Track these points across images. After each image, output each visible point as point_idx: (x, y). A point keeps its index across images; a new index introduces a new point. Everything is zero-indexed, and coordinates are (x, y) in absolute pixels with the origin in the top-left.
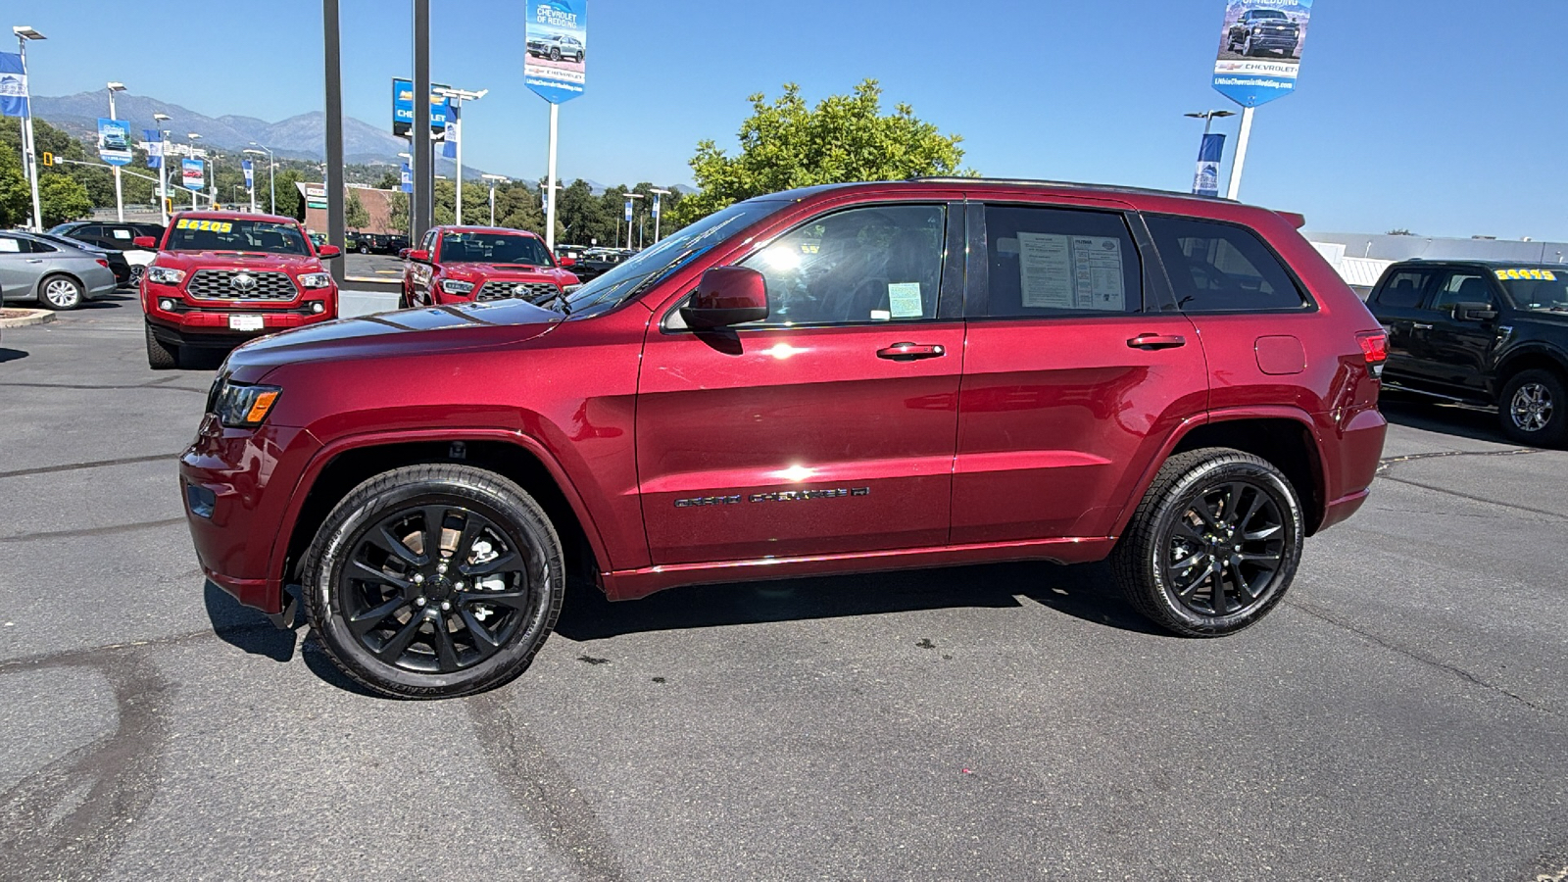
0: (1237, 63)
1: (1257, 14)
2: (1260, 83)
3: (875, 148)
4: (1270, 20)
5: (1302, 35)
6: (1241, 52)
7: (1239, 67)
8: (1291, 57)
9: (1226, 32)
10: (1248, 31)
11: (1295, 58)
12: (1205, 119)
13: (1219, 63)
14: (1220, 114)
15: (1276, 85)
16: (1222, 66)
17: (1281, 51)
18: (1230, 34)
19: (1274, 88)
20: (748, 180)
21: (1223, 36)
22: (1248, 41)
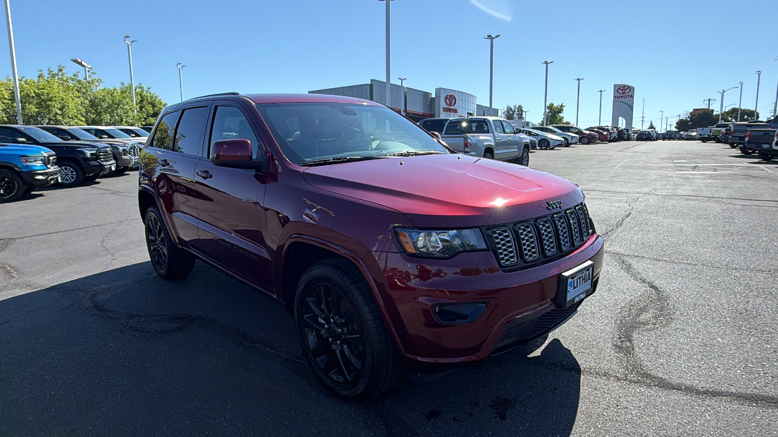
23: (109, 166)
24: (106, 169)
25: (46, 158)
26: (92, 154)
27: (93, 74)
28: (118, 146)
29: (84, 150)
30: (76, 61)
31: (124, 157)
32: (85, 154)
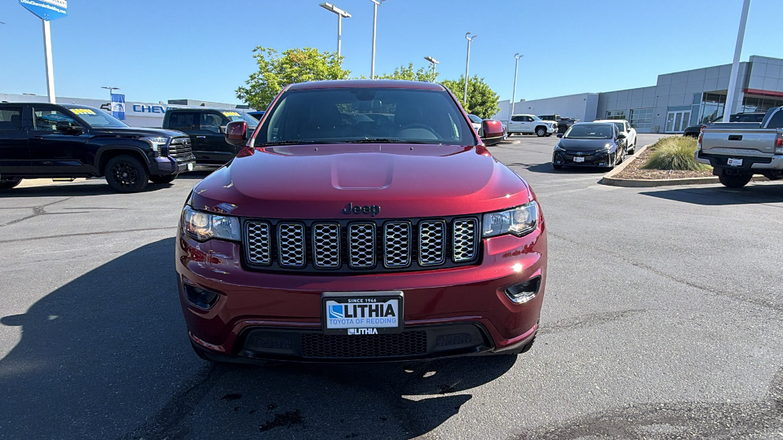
15: (58, 10)
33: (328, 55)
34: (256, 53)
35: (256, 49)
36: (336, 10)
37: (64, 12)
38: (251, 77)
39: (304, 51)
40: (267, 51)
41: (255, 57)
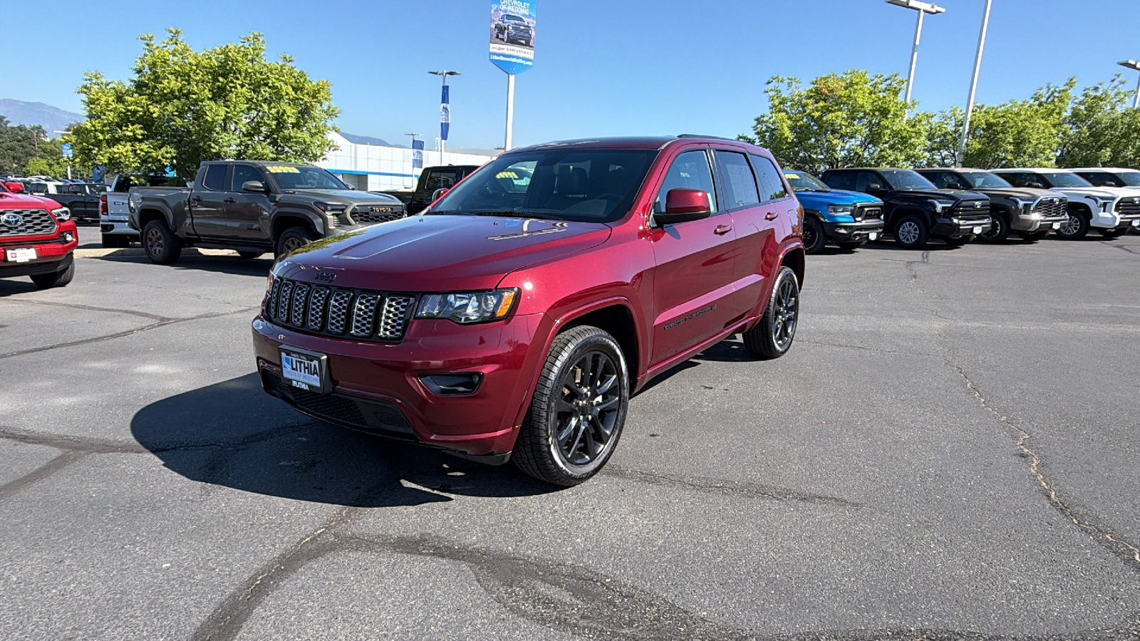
0: (502, 46)
1: (509, 17)
2: (514, 60)
3: (270, 87)
4: (517, 22)
5: (533, 34)
6: (502, 40)
7: (503, 49)
8: (529, 46)
9: (493, 26)
10: (505, 28)
11: (531, 47)
12: (441, 76)
13: (491, 45)
14: (451, 73)
15: (524, 62)
16: (494, 48)
17: (524, 42)
18: (496, 27)
19: (522, 64)
20: (156, 110)
21: (491, 28)
22: (506, 34)
23: (971, 227)
24: (961, 231)
25: (857, 209)
26: (944, 208)
27: (1123, 83)
28: (1018, 199)
29: (936, 202)
30: (1127, 65)
31: (1023, 216)
32: (934, 206)
33: (881, 79)
34: (770, 86)
35: (771, 80)
36: (915, 6)
37: (530, 63)
38: (757, 120)
39: (844, 76)
40: (786, 81)
41: (767, 92)
